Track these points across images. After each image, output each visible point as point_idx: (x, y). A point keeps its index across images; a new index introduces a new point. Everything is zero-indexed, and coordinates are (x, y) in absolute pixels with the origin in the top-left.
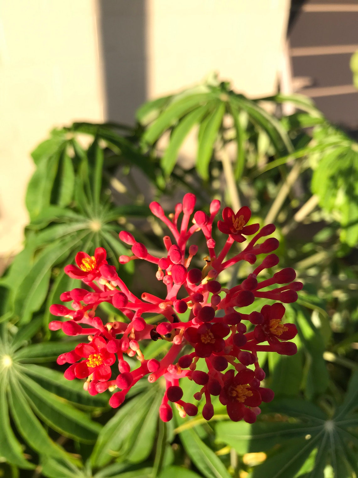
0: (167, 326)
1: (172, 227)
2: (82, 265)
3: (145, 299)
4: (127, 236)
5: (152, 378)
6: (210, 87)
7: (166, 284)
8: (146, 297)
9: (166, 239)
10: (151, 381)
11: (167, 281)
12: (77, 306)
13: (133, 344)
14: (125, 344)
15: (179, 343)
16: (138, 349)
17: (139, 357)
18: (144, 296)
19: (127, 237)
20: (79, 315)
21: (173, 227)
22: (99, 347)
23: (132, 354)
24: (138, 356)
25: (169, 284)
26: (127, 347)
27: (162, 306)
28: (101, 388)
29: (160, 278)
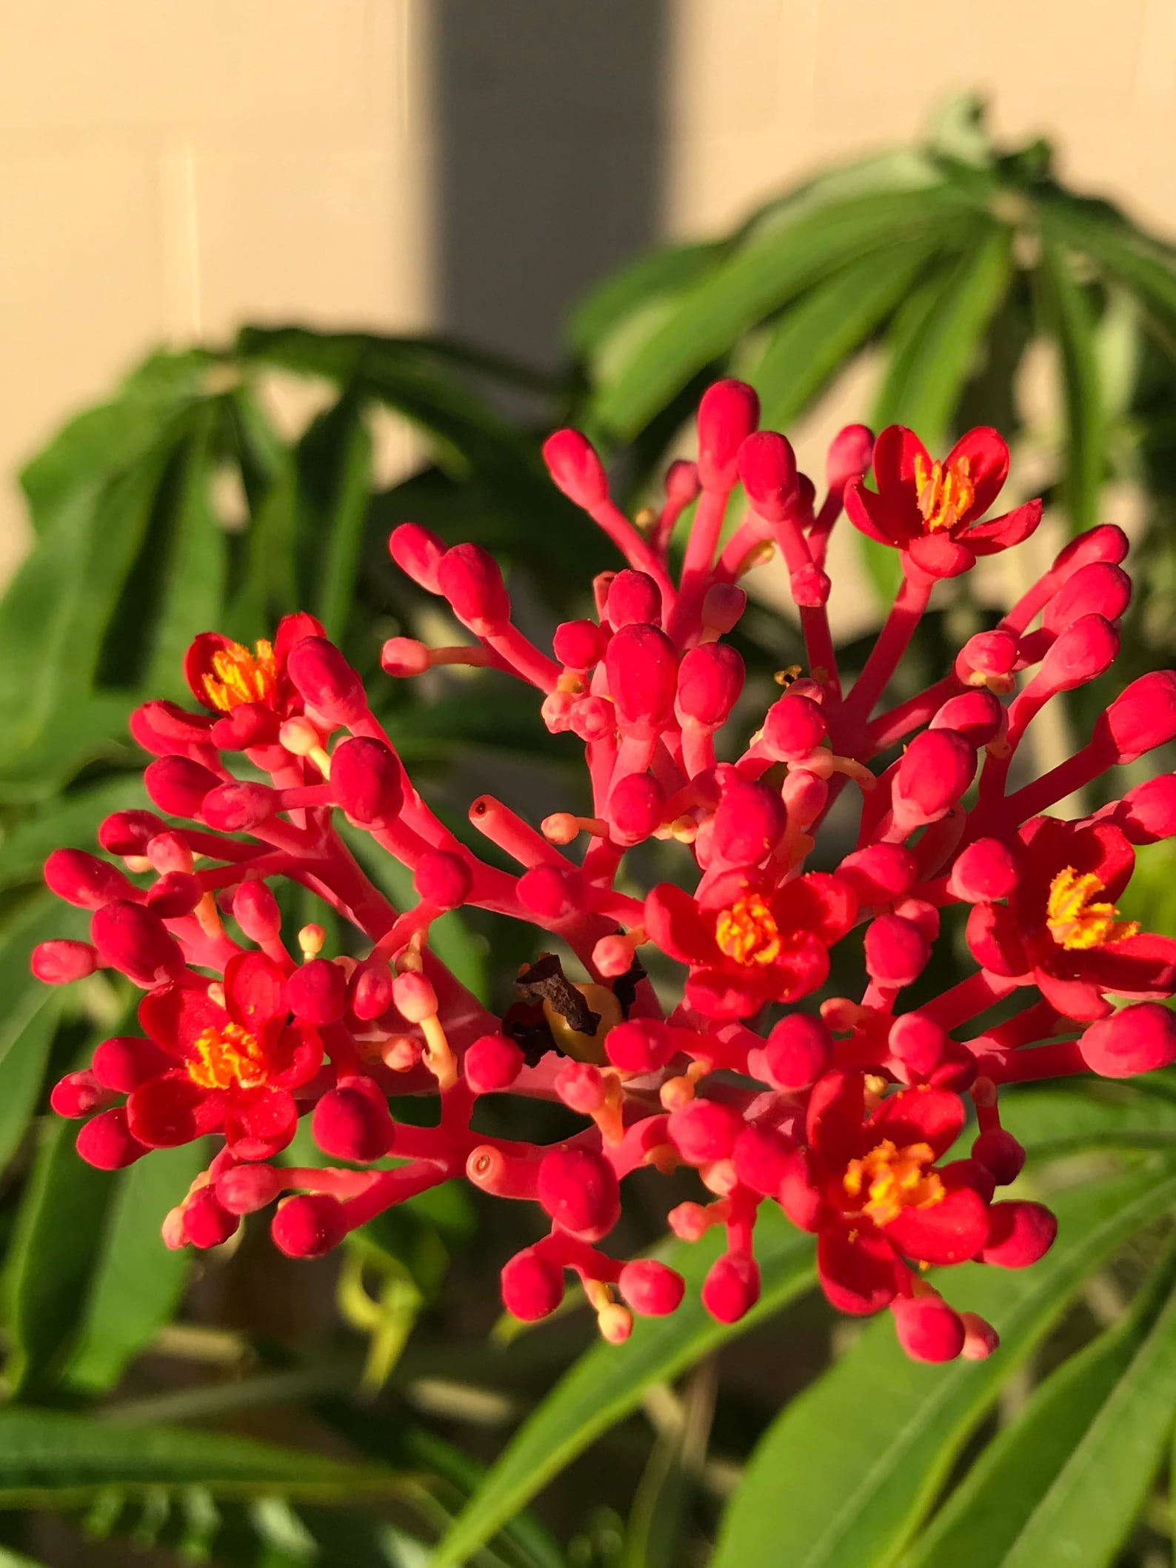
0: (565, 874)
1: (639, 556)
2: (211, 676)
3: (482, 822)
4: (425, 544)
5: (484, 1164)
6: (946, 164)
7: (582, 735)
8: (489, 814)
9: (604, 583)
10: (482, 1177)
11: (584, 717)
12: (170, 854)
13: (408, 986)
14: (374, 985)
15: (617, 964)
16: (428, 1016)
17: (431, 1056)
18: (481, 810)
19: (423, 549)
20: (177, 889)
21: (648, 558)
22: (251, 1010)
23: (405, 1057)
24: (428, 1052)
25: (594, 734)
26: (380, 996)
27: (557, 824)
28: (240, 1186)
29: (558, 721)
